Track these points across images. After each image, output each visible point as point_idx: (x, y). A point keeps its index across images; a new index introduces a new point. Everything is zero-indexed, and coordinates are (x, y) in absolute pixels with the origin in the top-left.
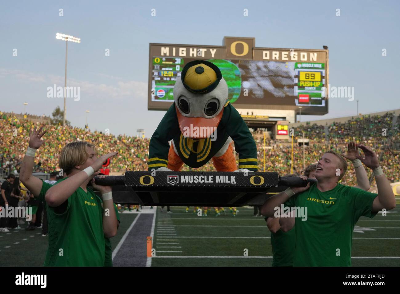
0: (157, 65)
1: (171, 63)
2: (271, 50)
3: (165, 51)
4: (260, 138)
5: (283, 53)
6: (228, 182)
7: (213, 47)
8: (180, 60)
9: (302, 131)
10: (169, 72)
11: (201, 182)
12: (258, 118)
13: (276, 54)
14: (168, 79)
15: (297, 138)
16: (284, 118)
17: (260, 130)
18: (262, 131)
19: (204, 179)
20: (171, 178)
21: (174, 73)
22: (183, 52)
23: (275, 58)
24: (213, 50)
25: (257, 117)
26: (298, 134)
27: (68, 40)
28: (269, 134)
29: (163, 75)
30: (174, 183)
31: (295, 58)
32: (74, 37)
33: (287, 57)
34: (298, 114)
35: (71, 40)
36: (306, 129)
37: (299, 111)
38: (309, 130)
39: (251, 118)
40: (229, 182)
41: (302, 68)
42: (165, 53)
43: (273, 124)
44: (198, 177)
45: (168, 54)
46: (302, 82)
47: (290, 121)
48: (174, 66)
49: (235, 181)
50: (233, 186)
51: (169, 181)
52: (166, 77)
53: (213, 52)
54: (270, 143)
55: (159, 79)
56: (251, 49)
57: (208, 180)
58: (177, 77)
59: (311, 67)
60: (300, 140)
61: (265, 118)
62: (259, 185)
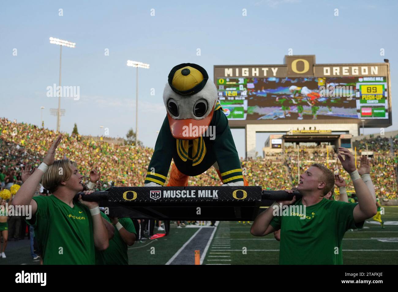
0: (222, 86)
1: (235, 83)
2: (331, 66)
3: (228, 72)
4: (324, 152)
5: (344, 68)
6: (210, 196)
7: (274, 66)
8: (243, 79)
9: (366, 144)
10: (233, 92)
11: (183, 196)
12: (321, 133)
13: (336, 70)
14: (232, 98)
15: (360, 151)
16: (347, 132)
17: (323, 144)
18: (325, 145)
19: (186, 194)
20: (153, 193)
21: (238, 92)
22: (245, 72)
23: (336, 73)
24: (275, 69)
25: (319, 131)
26: (361, 147)
27: (138, 66)
28: (332, 147)
29: (228, 94)
30: (157, 198)
31: (356, 72)
32: (143, 63)
33: (348, 72)
34: (361, 127)
35: (141, 67)
36: (370, 141)
37: (362, 124)
38: (373, 142)
39: (314, 133)
40: (212, 196)
41: (363, 82)
42: (229, 74)
43: (336, 138)
44: (180, 192)
45: (231, 75)
46: (364, 95)
47: (353, 135)
48: (237, 86)
49: (217, 196)
50: (215, 200)
51: (152, 197)
52: (231, 97)
53: (275, 71)
54: (334, 156)
55: (224, 99)
56: (312, 66)
57: (190, 194)
58: (241, 96)
59: (372, 80)
60: (364, 153)
61: (328, 133)
62: (242, 199)
